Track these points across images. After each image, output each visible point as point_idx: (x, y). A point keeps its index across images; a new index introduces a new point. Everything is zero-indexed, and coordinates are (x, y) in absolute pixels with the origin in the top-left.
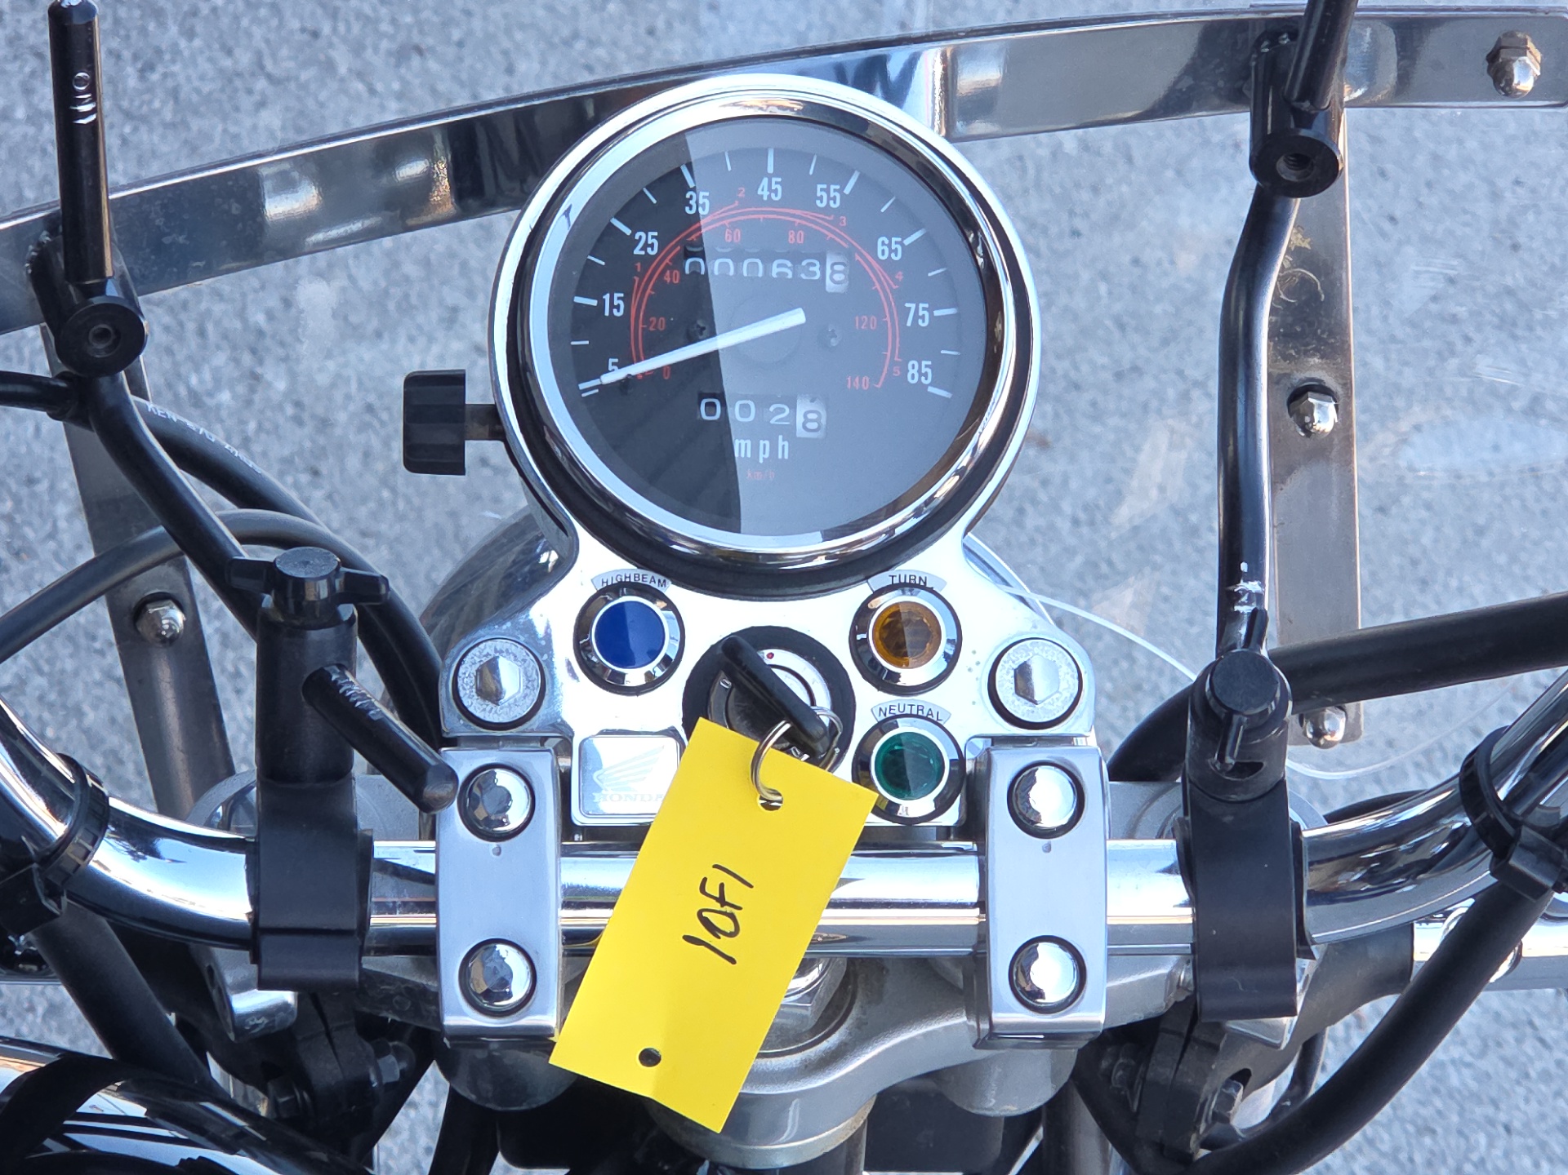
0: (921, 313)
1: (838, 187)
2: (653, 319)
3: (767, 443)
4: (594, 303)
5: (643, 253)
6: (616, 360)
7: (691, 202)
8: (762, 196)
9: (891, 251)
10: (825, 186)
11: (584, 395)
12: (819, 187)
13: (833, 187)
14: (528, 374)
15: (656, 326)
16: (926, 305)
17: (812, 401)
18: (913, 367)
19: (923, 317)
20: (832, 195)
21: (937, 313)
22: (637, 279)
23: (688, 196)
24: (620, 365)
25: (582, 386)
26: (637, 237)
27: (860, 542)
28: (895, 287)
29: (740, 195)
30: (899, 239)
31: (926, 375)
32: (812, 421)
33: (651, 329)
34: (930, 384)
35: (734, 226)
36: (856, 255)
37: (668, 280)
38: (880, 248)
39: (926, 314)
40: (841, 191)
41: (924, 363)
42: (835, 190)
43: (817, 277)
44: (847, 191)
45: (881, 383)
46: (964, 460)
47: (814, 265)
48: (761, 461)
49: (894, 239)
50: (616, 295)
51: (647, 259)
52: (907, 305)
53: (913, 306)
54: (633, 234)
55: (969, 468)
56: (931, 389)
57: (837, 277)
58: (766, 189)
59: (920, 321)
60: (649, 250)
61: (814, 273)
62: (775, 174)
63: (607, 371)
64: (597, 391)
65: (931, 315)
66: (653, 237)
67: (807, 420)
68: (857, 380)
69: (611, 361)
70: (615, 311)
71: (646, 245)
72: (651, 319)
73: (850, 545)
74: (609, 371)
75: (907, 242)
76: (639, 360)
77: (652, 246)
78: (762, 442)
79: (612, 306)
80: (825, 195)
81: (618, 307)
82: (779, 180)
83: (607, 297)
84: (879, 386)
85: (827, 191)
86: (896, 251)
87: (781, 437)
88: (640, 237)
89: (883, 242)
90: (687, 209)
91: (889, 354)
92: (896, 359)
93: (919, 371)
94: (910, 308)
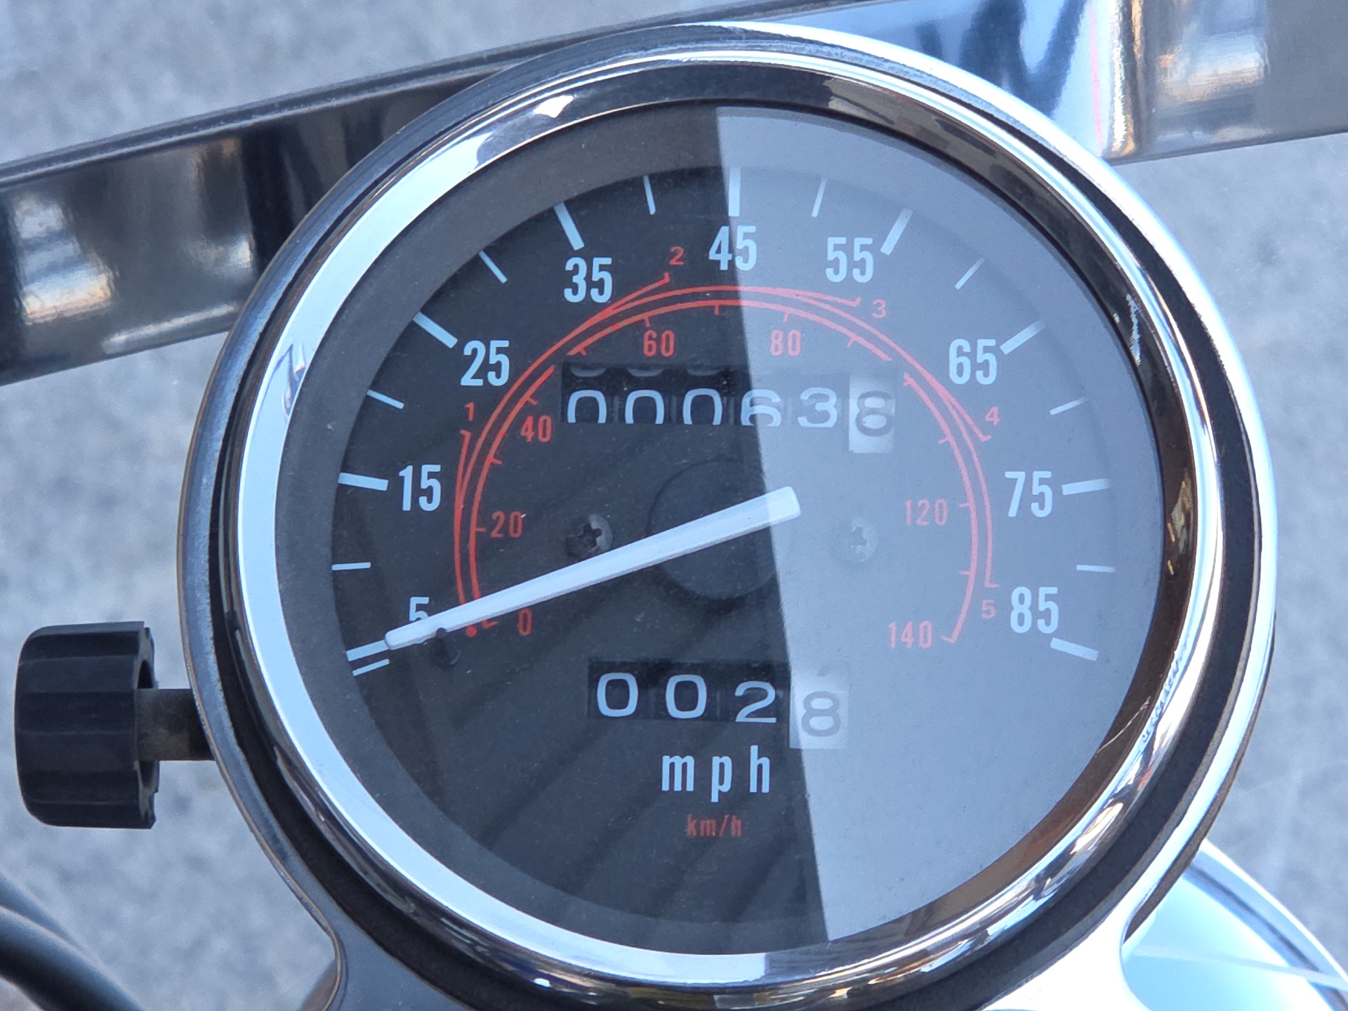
0: (1036, 490)
1: (869, 241)
2: (498, 515)
3: (727, 761)
4: (381, 485)
5: (479, 382)
6: (425, 600)
7: (575, 279)
8: (718, 263)
9: (975, 367)
10: (843, 240)
11: (357, 672)
12: (832, 241)
13: (859, 242)
14: (238, 634)
15: (504, 529)
16: (1047, 475)
17: (822, 673)
18: (1022, 599)
19: (1040, 499)
20: (857, 257)
21: (1069, 489)
22: (467, 435)
23: (569, 266)
24: (431, 610)
25: (354, 654)
26: (468, 351)
27: (923, 955)
28: (983, 438)
29: (673, 262)
30: (992, 343)
31: (1047, 615)
32: (821, 713)
33: (494, 534)
34: (1056, 634)
35: (660, 323)
36: (906, 376)
37: (529, 435)
38: (954, 360)
39: (1048, 491)
40: (874, 249)
41: (1043, 591)
42: (864, 248)
43: (830, 424)
44: (888, 248)
45: (956, 633)
46: (1129, 772)
47: (824, 398)
48: (715, 798)
49: (982, 343)
50: (426, 469)
51: (489, 396)
52: (1009, 475)
53: (1020, 476)
54: (460, 346)
55: (1141, 789)
56: (1057, 644)
57: (872, 422)
58: (725, 248)
59: (1035, 506)
60: (491, 376)
61: (825, 416)
62: (744, 220)
63: (406, 621)
64: (386, 662)
65: (1057, 493)
66: (499, 351)
67: (811, 713)
68: (909, 628)
69: (415, 601)
70: (423, 501)
71: (486, 367)
72: (495, 516)
73: (901, 963)
74: (410, 622)
75: (1008, 347)
76: (470, 598)
77: (497, 368)
78: (716, 761)
79: (417, 491)
80: (842, 256)
81: (429, 493)
82: (752, 229)
83: (407, 473)
84: (952, 640)
85: (848, 249)
86: (985, 366)
87: (754, 749)
88: (475, 351)
89: (960, 349)
90: (568, 293)
91: (972, 574)
92: (987, 585)
93: (1034, 607)
94: (1014, 481)
